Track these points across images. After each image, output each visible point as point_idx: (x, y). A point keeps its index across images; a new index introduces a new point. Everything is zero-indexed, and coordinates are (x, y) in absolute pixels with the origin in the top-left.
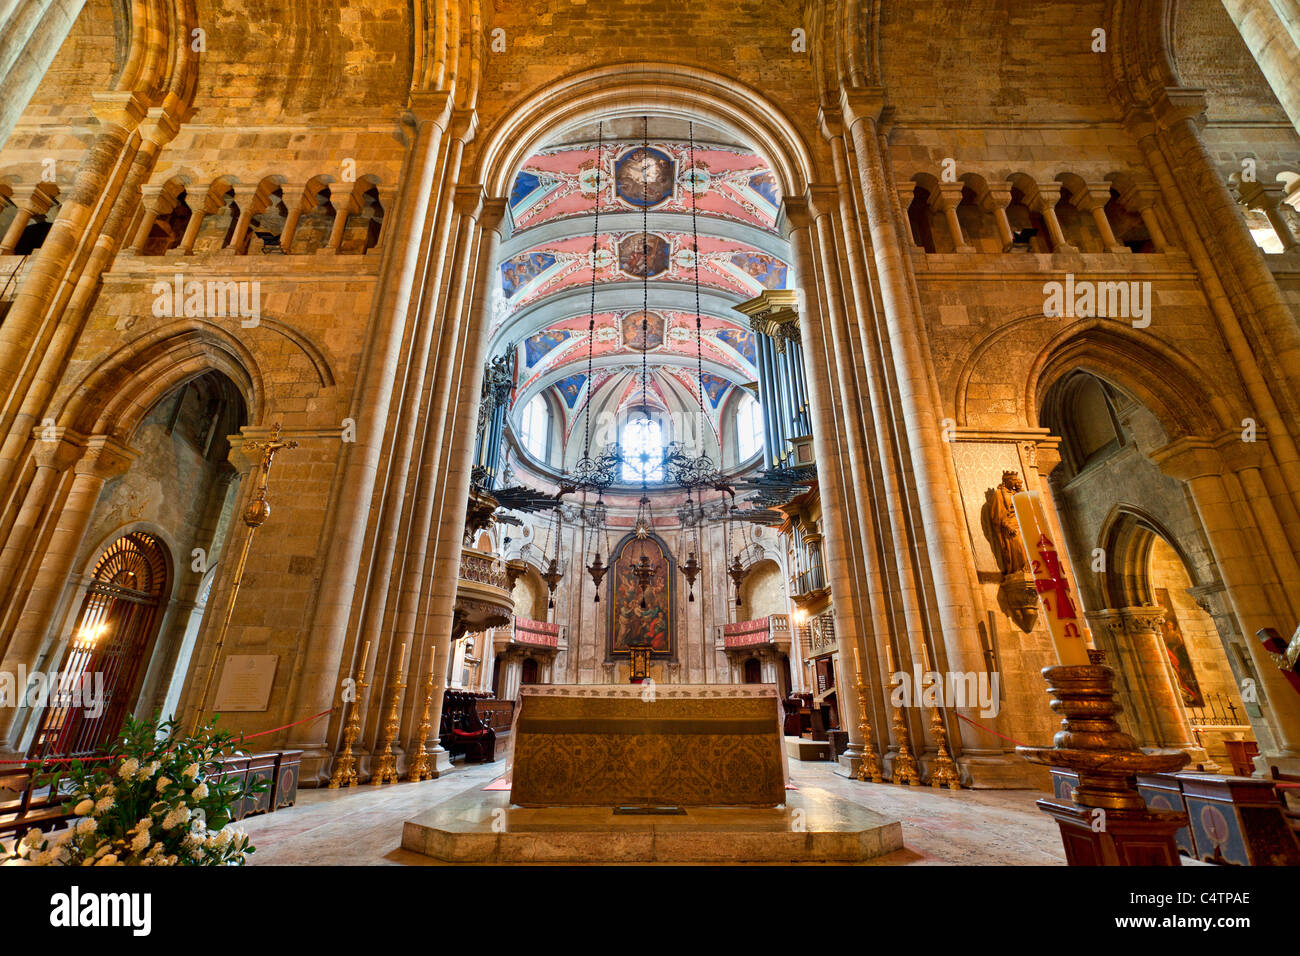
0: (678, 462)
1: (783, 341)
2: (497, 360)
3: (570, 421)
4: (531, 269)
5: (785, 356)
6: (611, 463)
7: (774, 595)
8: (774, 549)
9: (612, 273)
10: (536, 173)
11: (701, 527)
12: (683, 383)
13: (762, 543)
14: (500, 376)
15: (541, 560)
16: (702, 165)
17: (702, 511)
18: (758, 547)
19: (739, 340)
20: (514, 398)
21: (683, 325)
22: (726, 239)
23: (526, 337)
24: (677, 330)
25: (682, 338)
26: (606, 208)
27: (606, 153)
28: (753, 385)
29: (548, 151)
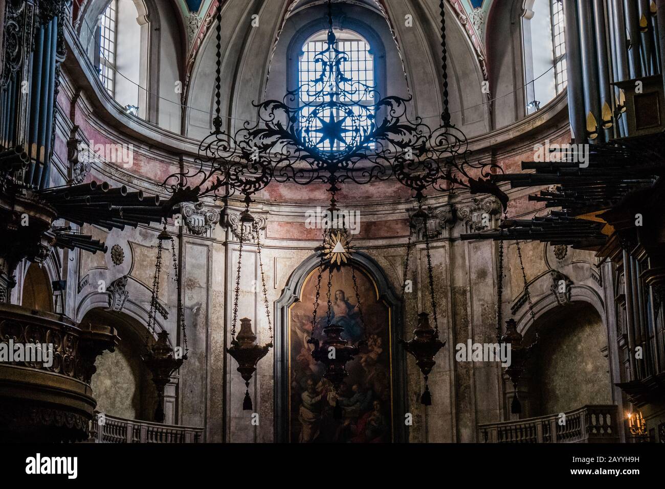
3: (194, 37)
6: (268, 141)
7: (590, 367)
11: (451, 240)
13: (568, 270)
17: (453, 211)
18: (559, 278)
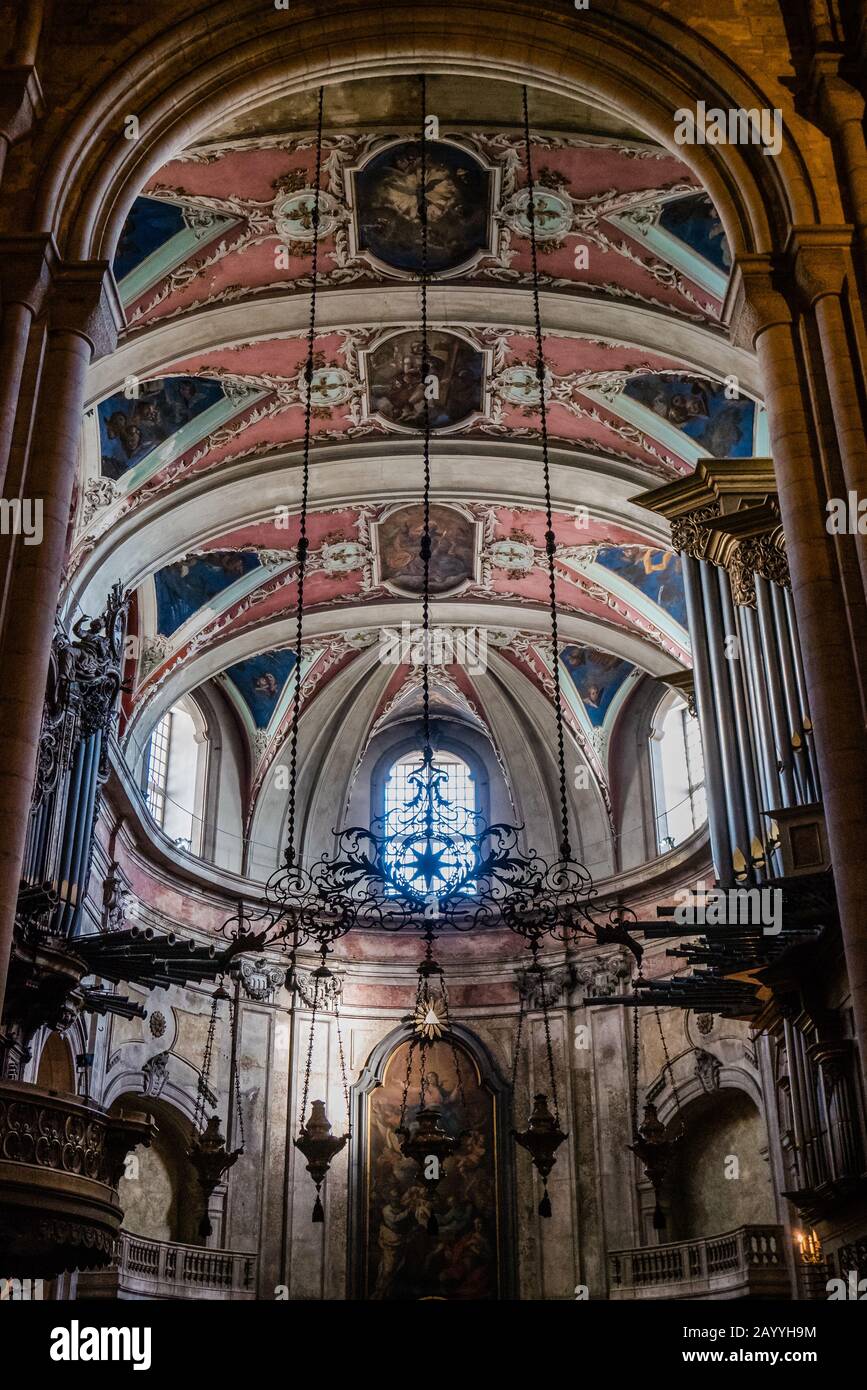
0: (507, 874)
1: (747, 578)
2: (86, 627)
3: (262, 757)
4: (168, 412)
5: (754, 613)
6: (350, 877)
8: (744, 1064)
9: (353, 419)
10: (175, 199)
11: (571, 1009)
12: (523, 668)
13: (715, 1048)
14: (91, 665)
15: (194, 1093)
16: (553, 180)
17: (573, 972)
18: (705, 1058)
19: (649, 569)
20: (128, 707)
21: (518, 536)
22: (613, 343)
23: (158, 565)
24: (506, 546)
25: (517, 564)
26: (336, 274)
27: (335, 153)
28: (682, 679)
29: (203, 151)
